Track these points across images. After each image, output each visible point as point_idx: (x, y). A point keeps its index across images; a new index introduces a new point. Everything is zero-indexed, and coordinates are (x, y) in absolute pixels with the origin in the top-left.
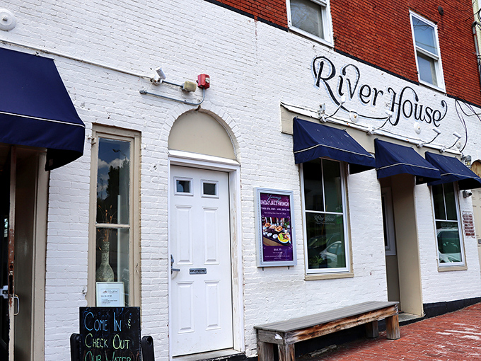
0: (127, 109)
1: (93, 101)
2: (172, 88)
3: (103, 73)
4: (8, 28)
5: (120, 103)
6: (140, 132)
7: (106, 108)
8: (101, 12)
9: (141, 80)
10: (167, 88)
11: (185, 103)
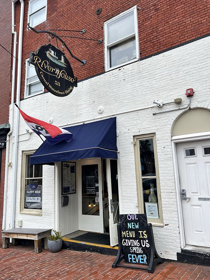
0: (147, 125)
1: (132, 127)
2: (170, 105)
3: (135, 113)
4: (102, 113)
5: (144, 123)
6: (155, 133)
7: (138, 128)
8: (132, 87)
9: (153, 108)
10: (168, 106)
11: (179, 109)
